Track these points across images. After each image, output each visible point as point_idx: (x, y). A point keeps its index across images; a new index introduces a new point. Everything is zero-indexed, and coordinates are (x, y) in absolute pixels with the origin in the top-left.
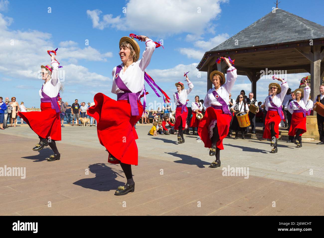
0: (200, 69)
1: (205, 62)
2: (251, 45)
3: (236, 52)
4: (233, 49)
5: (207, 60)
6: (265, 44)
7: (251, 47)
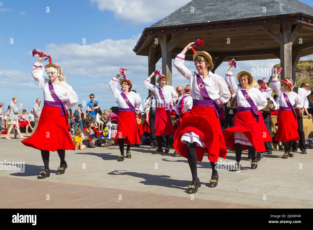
0: (138, 52)
1: (144, 43)
2: (205, 20)
3: (187, 29)
4: (181, 25)
5: (147, 39)
6: (223, 20)
7: (205, 23)
